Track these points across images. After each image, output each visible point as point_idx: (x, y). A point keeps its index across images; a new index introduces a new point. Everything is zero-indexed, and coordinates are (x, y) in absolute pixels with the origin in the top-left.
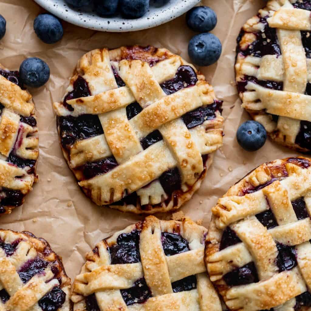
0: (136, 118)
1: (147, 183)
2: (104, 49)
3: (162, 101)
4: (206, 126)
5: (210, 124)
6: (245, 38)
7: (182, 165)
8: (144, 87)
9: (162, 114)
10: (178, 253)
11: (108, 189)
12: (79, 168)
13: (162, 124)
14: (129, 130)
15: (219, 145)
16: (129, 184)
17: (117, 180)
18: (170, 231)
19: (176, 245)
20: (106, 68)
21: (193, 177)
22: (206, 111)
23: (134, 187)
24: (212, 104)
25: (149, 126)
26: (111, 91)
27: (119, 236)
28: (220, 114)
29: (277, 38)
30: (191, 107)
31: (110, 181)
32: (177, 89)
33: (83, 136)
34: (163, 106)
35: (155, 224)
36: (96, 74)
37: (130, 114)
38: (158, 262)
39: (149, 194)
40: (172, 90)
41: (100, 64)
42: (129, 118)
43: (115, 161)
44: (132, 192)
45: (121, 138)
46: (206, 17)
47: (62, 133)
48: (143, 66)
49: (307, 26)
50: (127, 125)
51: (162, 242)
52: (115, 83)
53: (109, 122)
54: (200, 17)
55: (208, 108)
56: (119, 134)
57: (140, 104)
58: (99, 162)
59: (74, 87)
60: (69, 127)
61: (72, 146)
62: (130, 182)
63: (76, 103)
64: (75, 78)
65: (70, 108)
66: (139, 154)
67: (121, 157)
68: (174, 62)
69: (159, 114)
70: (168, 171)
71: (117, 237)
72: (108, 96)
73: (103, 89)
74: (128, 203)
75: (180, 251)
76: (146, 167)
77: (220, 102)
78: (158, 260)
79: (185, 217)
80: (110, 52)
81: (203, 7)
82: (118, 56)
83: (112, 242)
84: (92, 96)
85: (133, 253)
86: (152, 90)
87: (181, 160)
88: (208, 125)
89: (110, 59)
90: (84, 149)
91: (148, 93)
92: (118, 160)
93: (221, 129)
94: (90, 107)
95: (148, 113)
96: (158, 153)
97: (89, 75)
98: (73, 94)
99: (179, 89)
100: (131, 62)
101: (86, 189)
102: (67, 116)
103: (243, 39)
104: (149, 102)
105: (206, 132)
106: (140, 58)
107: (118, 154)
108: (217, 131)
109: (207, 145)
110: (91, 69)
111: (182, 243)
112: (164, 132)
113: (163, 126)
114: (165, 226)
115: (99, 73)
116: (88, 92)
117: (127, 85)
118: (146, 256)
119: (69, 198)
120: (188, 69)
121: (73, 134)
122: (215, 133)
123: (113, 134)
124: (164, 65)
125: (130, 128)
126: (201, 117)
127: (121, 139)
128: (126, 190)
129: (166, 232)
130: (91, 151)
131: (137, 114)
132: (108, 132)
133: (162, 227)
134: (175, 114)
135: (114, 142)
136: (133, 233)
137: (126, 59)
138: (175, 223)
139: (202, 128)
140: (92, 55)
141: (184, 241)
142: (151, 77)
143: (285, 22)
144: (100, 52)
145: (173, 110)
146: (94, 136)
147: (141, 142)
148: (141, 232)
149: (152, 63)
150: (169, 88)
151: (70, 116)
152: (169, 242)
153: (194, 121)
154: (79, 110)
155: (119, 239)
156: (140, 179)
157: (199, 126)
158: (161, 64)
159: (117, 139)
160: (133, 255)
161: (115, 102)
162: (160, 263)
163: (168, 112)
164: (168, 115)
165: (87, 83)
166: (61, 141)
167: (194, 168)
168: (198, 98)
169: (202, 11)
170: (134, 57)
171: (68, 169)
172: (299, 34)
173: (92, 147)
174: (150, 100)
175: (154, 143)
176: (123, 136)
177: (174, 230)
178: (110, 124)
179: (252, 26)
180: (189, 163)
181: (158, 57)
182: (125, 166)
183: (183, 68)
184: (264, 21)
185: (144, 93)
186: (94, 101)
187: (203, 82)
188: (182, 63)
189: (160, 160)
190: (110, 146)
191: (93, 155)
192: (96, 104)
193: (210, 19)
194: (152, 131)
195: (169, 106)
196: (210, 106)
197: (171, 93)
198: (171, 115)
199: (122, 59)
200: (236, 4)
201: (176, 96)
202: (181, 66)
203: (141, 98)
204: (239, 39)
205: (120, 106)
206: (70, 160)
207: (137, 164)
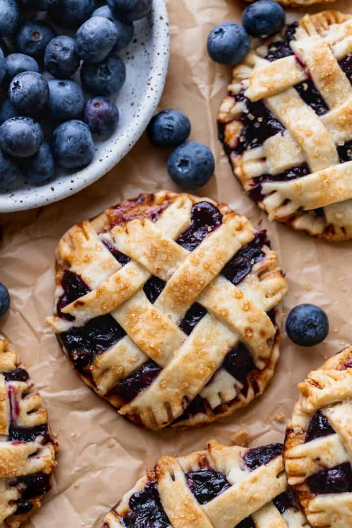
0: (161, 298)
1: (210, 378)
2: (84, 222)
3: (187, 262)
4: (257, 272)
5: (262, 268)
6: (229, 131)
7: (247, 336)
8: (156, 253)
9: (194, 279)
10: (216, 496)
11: (161, 405)
12: (112, 392)
13: (198, 293)
14: (159, 317)
15: (284, 291)
16: (186, 388)
17: (169, 389)
18: (196, 468)
19: (210, 486)
20: (97, 246)
21: (266, 346)
22: (249, 252)
23: (194, 390)
24: (254, 240)
25: (184, 302)
26: (115, 274)
27: (131, 499)
28: (268, 248)
29: (269, 111)
30: (229, 255)
31: (160, 393)
32: (201, 239)
33: (101, 348)
34: (191, 269)
35: (173, 466)
36: (86, 260)
37: (151, 295)
38: (195, 518)
39: (217, 391)
40: (194, 242)
41: (86, 244)
42: (152, 301)
43: (157, 365)
44: (194, 397)
45: (153, 331)
46: (174, 123)
47: (72, 354)
48: (143, 225)
49: (299, 76)
50: (154, 312)
51: (190, 488)
52: (116, 262)
53: (128, 317)
54: (167, 127)
55: (250, 247)
56: (148, 327)
57: (159, 277)
58: (136, 375)
59: (64, 288)
60: (78, 343)
61: (91, 367)
62: (187, 385)
63: (74, 309)
64: (60, 274)
65: (69, 317)
66: (184, 344)
67: (163, 356)
68: (182, 205)
69: (190, 281)
70: (231, 351)
71: (129, 501)
72: (114, 283)
73: (103, 276)
74: (194, 414)
75: (218, 492)
76: (200, 358)
77: (262, 233)
78: (193, 515)
79: (209, 443)
80: (93, 222)
81: (163, 112)
82: (105, 224)
83: (123, 510)
84: (92, 292)
85: (157, 517)
86: (168, 253)
87: (242, 331)
88: (260, 269)
89: (96, 231)
90: (108, 365)
91: (165, 259)
92: (160, 362)
93: (278, 269)
94: (97, 307)
95: (175, 285)
96: (209, 333)
97: (76, 264)
98: (65, 298)
99: (203, 237)
100: (125, 226)
101: (132, 416)
102: (70, 330)
103: (227, 134)
104: (170, 271)
105: (260, 280)
106: (136, 215)
107: (157, 354)
108: (273, 273)
109: (268, 296)
110: (77, 255)
111: (217, 480)
112: (205, 303)
113: (202, 295)
114: (187, 464)
115: (89, 257)
116: (84, 288)
117: (132, 258)
118: (175, 515)
119: (107, 435)
120: (204, 207)
121: (87, 351)
122: (272, 276)
123: (139, 330)
124: (171, 213)
125: (159, 314)
126: (246, 262)
127: (152, 334)
128: (186, 398)
129: (191, 471)
130: (120, 364)
131: (161, 291)
132: (133, 331)
133: (183, 467)
134: (212, 273)
135: (146, 340)
136: (148, 488)
137: (118, 223)
138: (199, 455)
139: (252, 277)
140: (71, 237)
141: (219, 476)
142: (161, 236)
143: (269, 85)
144: (80, 229)
145: (207, 268)
146: (115, 343)
147: (180, 326)
148: (157, 483)
149: (153, 217)
150: (190, 241)
151: (74, 328)
152: (199, 485)
153: (238, 271)
154: (82, 316)
155: (131, 503)
156: (198, 376)
157: (248, 276)
158: (166, 213)
159: (147, 336)
160: (158, 518)
161: (126, 288)
162: (197, 519)
163: (201, 275)
164: (202, 278)
165: (79, 277)
166: (74, 365)
167: (263, 333)
168: (234, 239)
169: (166, 118)
170: (127, 218)
171: (98, 398)
172: (294, 92)
173: (119, 358)
174: (171, 266)
175: (198, 321)
176: (153, 328)
177: (200, 464)
178: (131, 319)
179: (229, 113)
180: (254, 330)
181: (159, 204)
182: (173, 366)
183: (197, 207)
184: (242, 98)
185: (159, 261)
186: (98, 296)
187: (229, 215)
188: (193, 201)
189: (215, 341)
190: (142, 349)
191: (123, 368)
192: (102, 301)
193: (180, 124)
194: (189, 307)
195: (199, 265)
196: (252, 244)
197: (194, 247)
198: (206, 277)
199: (112, 226)
200: (203, 88)
201: (203, 248)
202: (193, 206)
203: (158, 268)
204: (221, 137)
205: (135, 290)
206: (95, 386)
207: (187, 358)
